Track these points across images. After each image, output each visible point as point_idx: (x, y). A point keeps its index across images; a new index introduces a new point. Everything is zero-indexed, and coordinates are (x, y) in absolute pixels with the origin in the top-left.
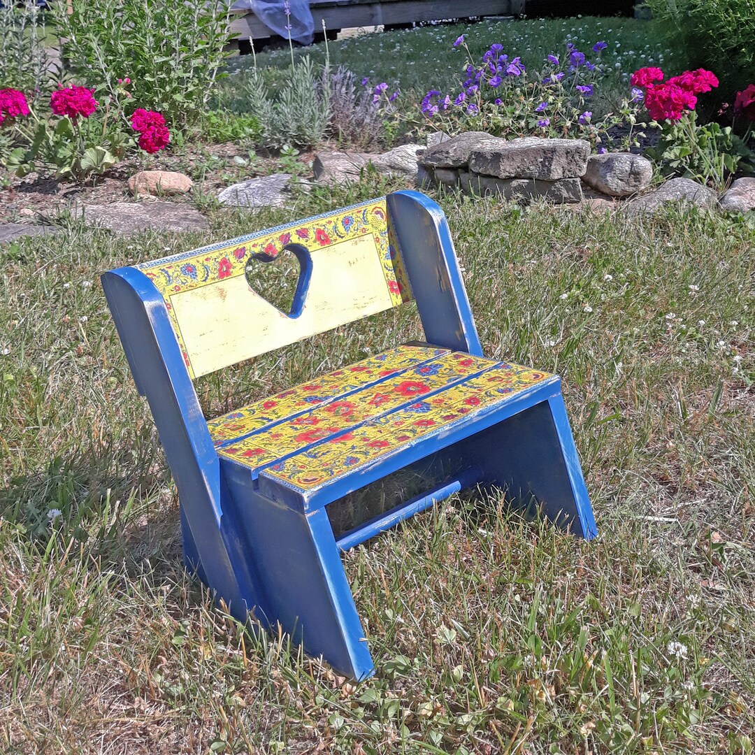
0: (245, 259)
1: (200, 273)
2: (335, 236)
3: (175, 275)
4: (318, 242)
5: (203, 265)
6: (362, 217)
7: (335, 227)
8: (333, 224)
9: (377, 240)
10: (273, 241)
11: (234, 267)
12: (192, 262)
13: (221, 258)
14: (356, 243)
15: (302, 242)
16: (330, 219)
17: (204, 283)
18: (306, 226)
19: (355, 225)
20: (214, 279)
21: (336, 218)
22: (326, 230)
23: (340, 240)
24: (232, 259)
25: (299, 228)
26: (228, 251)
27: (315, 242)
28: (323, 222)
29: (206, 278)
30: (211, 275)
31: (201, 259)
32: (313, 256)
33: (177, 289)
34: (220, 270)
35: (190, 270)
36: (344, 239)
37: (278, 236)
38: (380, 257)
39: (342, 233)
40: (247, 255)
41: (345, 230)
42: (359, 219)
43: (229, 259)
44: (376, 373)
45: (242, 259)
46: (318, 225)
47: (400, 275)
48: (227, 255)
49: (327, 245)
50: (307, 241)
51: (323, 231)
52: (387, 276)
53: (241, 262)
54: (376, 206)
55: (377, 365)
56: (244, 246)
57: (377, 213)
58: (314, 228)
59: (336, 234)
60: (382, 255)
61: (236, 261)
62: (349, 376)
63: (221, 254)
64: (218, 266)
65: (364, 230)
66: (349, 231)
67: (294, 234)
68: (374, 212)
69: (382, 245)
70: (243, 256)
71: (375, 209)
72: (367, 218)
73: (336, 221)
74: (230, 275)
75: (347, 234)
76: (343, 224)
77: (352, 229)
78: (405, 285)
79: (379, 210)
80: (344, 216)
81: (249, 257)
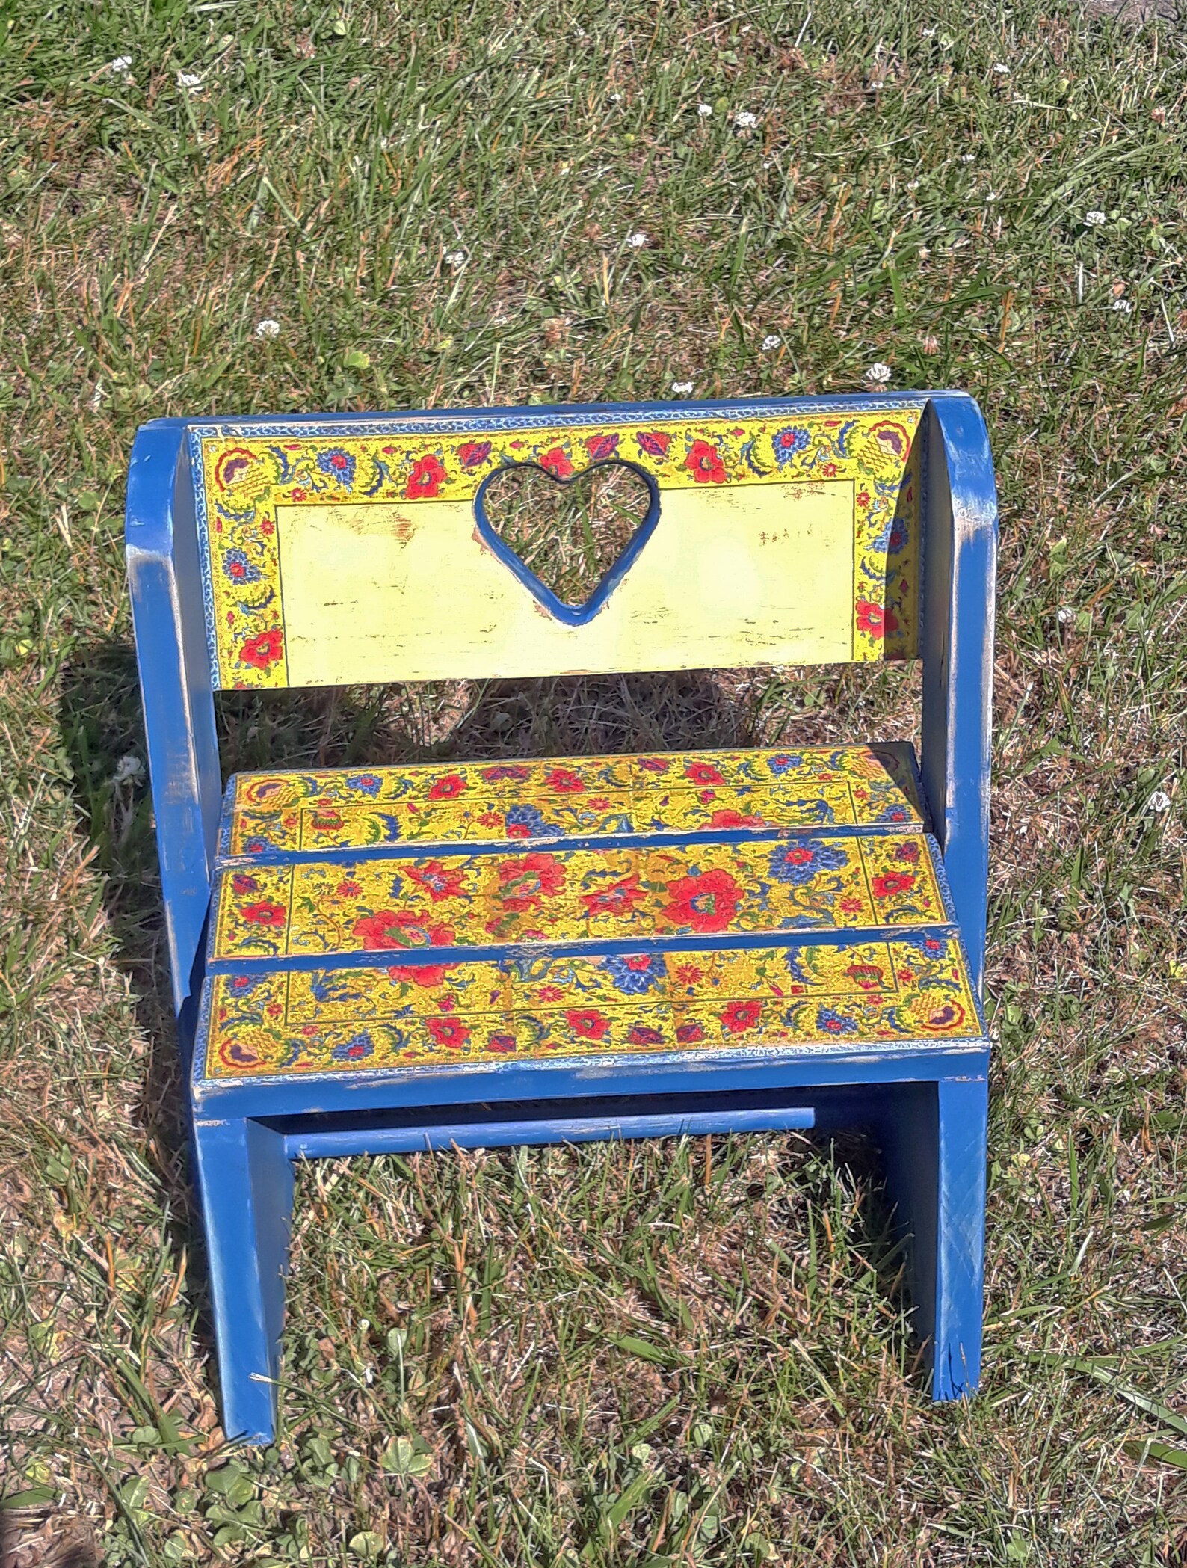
0: (485, 470)
1: (363, 475)
2: (743, 467)
3: (302, 467)
4: (690, 472)
5: (374, 459)
6: (835, 437)
7: (749, 448)
8: (745, 438)
9: (862, 499)
10: (568, 444)
11: (451, 481)
12: (351, 447)
13: (424, 454)
14: (797, 495)
15: (648, 462)
16: (742, 425)
17: (366, 499)
18: (670, 430)
19: (810, 452)
20: (392, 494)
21: (761, 425)
22: (720, 449)
23: (753, 478)
24: (451, 463)
25: (648, 430)
26: (446, 447)
27: (681, 468)
28: (720, 429)
29: (375, 489)
30: (387, 486)
31: (375, 446)
32: (665, 498)
33: (298, 497)
34: (413, 479)
35: (341, 464)
36: (766, 479)
37: (584, 436)
38: (857, 540)
39: (763, 465)
40: (490, 462)
41: (777, 459)
42: (826, 441)
43: (442, 461)
44: (714, 806)
45: (475, 468)
46: (702, 431)
47: (900, 593)
48: (439, 451)
49: (711, 483)
50: (660, 463)
51: (713, 449)
52: (861, 587)
53: (471, 474)
54: (886, 418)
55: (747, 781)
56: (490, 439)
57: (884, 436)
58: (688, 437)
59: (745, 463)
60: (864, 536)
61: (458, 468)
62: (662, 785)
63: (426, 446)
64: (410, 470)
65: (831, 470)
66: (787, 464)
67: (628, 441)
68: (876, 433)
69: (871, 514)
70: (480, 462)
71: (881, 424)
72: (849, 444)
73: (755, 432)
74: (436, 495)
75: (780, 469)
76: (773, 445)
77: (797, 461)
78: (906, 621)
79: (892, 429)
80: (785, 424)
81: (495, 466)
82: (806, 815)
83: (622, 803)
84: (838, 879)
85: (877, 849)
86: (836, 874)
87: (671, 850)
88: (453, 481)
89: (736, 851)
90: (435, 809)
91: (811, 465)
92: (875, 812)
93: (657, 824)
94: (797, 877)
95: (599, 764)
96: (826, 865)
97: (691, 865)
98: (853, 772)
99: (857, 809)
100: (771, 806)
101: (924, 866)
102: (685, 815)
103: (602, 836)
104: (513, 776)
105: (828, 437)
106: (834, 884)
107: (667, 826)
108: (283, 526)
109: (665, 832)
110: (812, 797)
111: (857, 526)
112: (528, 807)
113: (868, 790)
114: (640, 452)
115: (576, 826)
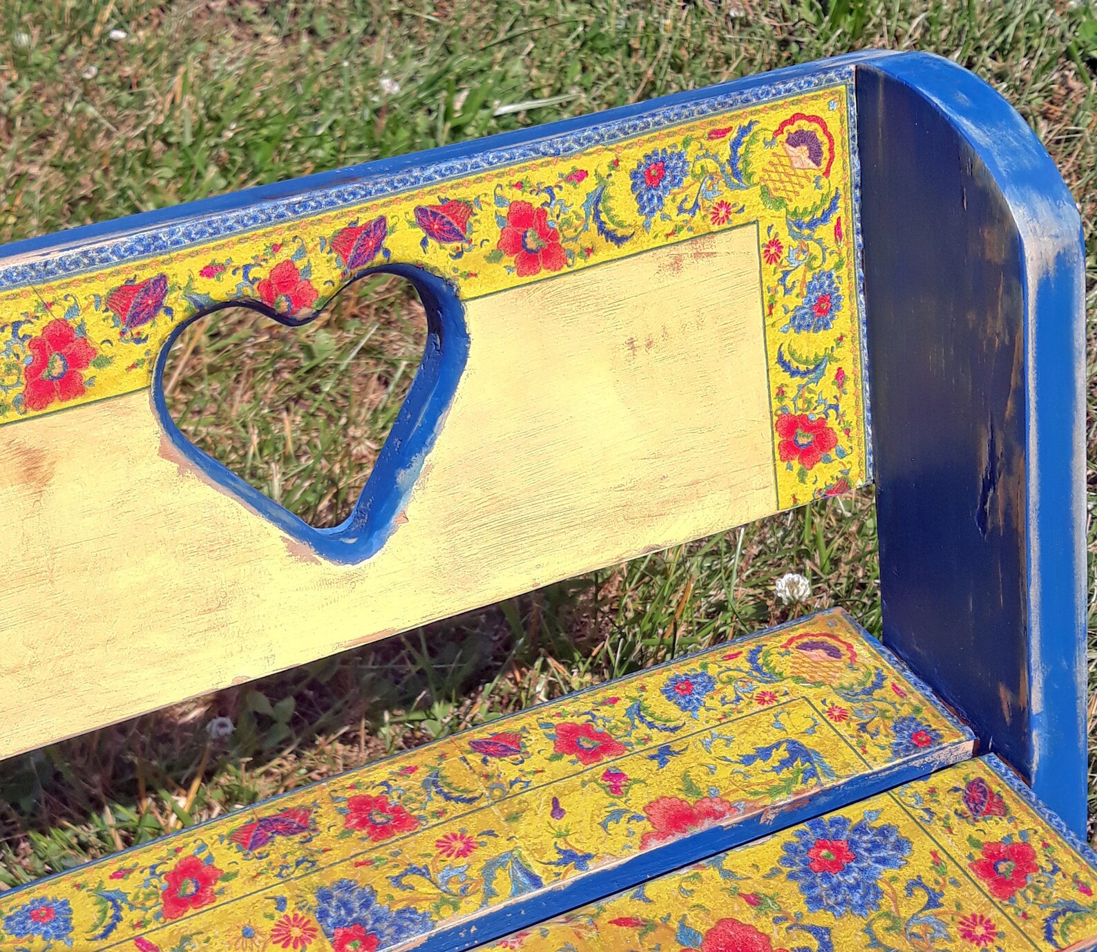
0: (159, 329)
2: (592, 235)
4: (510, 260)
6: (725, 155)
7: (597, 200)
8: (589, 184)
9: (772, 251)
10: (302, 252)
11: (106, 361)
13: (45, 320)
14: (676, 264)
15: (438, 258)
16: (581, 163)
18: (469, 193)
19: (690, 188)
21: (611, 156)
22: (553, 210)
23: (609, 251)
24: (99, 328)
25: (431, 201)
26: (84, 298)
27: (493, 258)
28: (547, 174)
32: (476, 317)
34: (33, 373)
36: (627, 248)
37: (328, 231)
38: (769, 321)
39: (620, 224)
40: (169, 311)
41: (642, 210)
42: (711, 166)
43: (81, 327)
44: (638, 798)
45: (145, 328)
46: (519, 185)
47: (835, 390)
48: (73, 310)
49: (544, 273)
50: (459, 254)
51: (542, 213)
52: (781, 393)
53: (138, 341)
54: (795, 109)
55: (659, 738)
56: (164, 269)
57: (795, 140)
58: (500, 201)
59: (593, 226)
60: (778, 311)
61: (114, 334)
62: (535, 780)
63: (48, 306)
64: (26, 356)
65: (722, 213)
66: (658, 215)
67: (403, 226)
68: (783, 137)
69: (786, 274)
70: (152, 315)
71: (791, 121)
72: (747, 163)
73: (604, 171)
74: (81, 391)
75: (646, 227)
76: (634, 186)
77: (671, 208)
78: (847, 432)
79: (805, 125)
80: (648, 149)
81: (179, 316)
82: (786, 773)
83: (490, 833)
84: (917, 883)
85: (934, 807)
86: (907, 873)
87: (622, 903)
88: (107, 361)
89: (728, 874)
90: (186, 939)
91: (692, 211)
92: (881, 739)
93: (570, 857)
94: (856, 898)
95: (412, 770)
96: (883, 861)
97: (675, 925)
98: (798, 679)
99: (854, 742)
100: (723, 773)
101: (1027, 819)
102: (604, 826)
103: (496, 906)
104: (289, 831)
105: (715, 157)
106: (921, 897)
107: (588, 857)
109: (593, 868)
110: (772, 739)
111: (767, 296)
112: (347, 887)
113: (845, 705)
114: (424, 243)
115: (444, 901)
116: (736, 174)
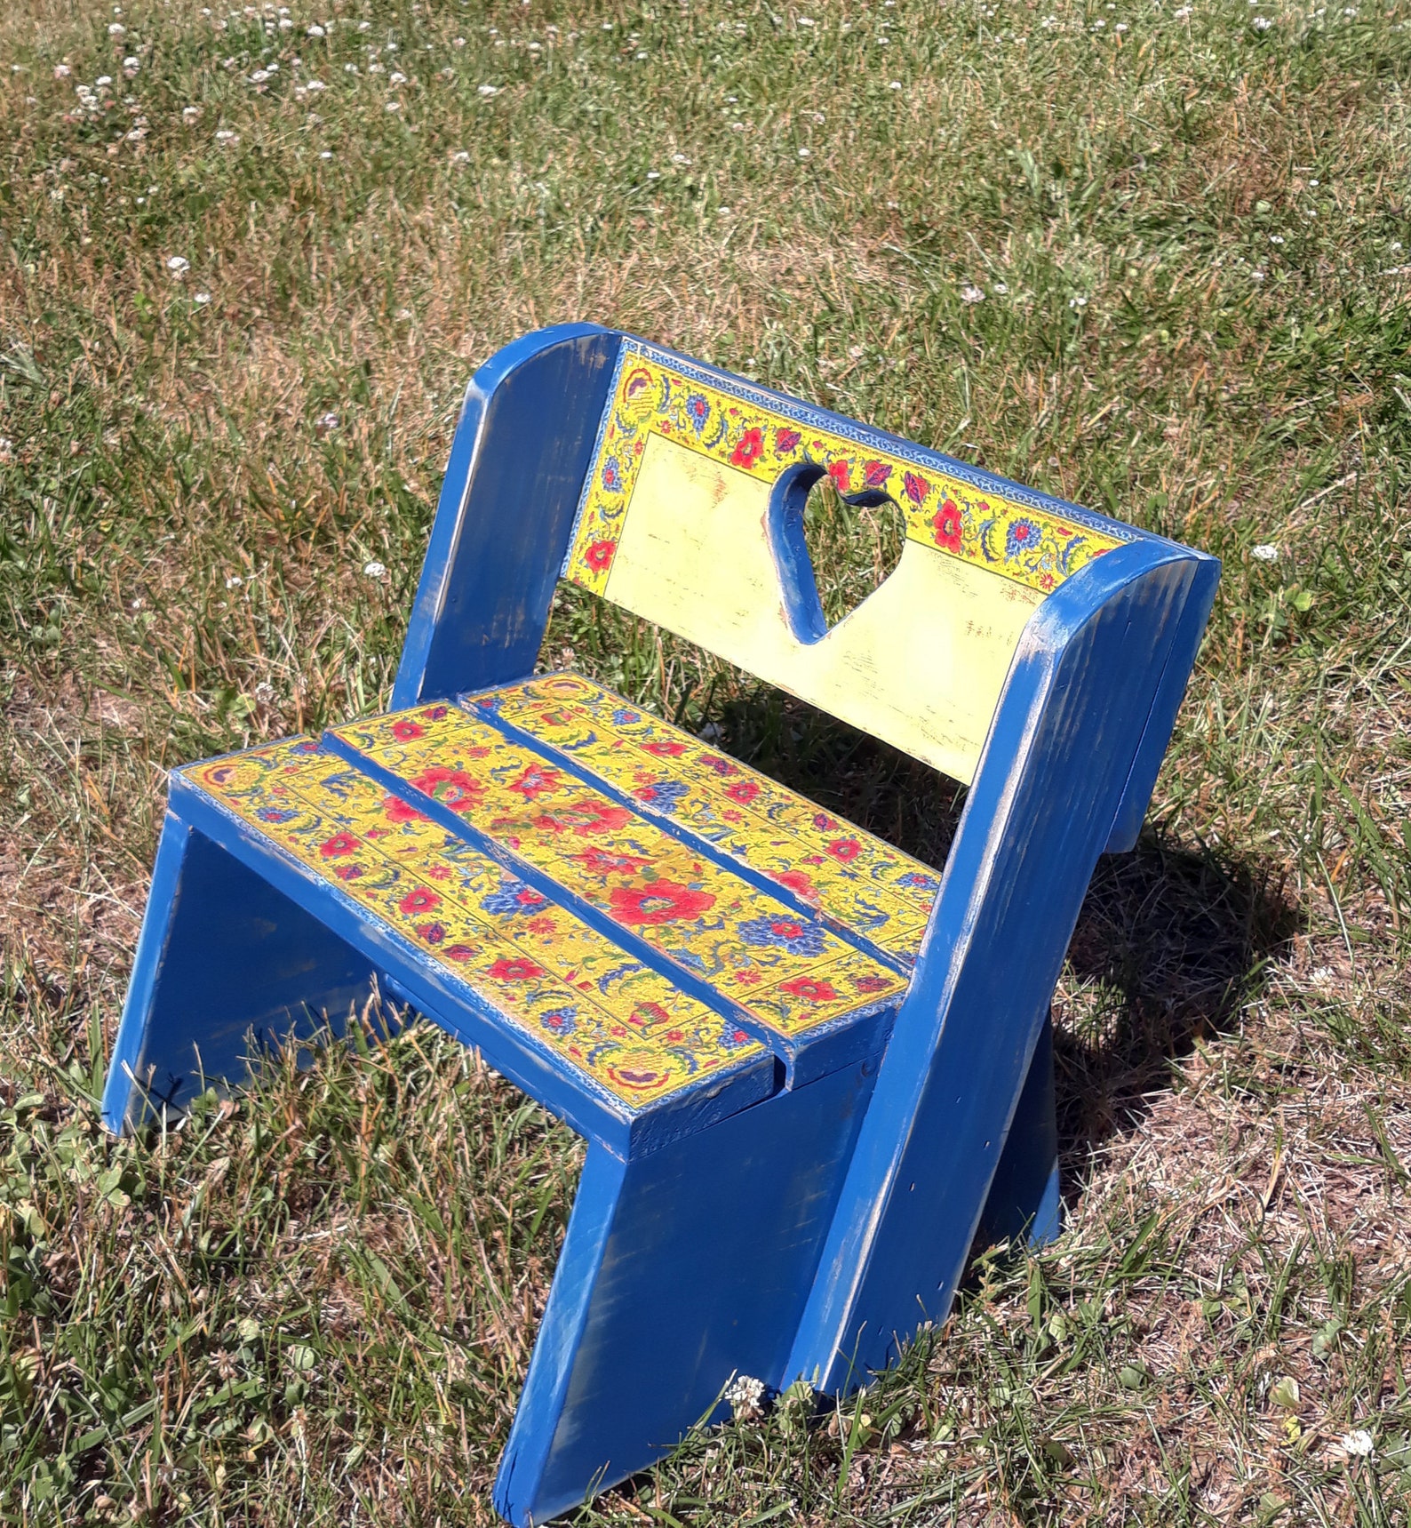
0: (789, 459)
1: (711, 427)
2: (976, 545)
3: (676, 402)
4: (934, 530)
5: (722, 417)
6: (1062, 548)
7: (988, 526)
8: (987, 515)
10: (853, 460)
11: (764, 460)
12: (711, 398)
13: (755, 425)
14: (1012, 595)
15: (906, 506)
16: (989, 501)
17: (704, 450)
18: (932, 479)
19: (1036, 555)
20: (722, 453)
21: (1004, 506)
22: (965, 518)
23: (980, 559)
24: (769, 442)
25: (915, 472)
26: (771, 424)
27: (928, 523)
28: (973, 495)
29: (714, 444)
30: (722, 445)
31: (727, 404)
33: (666, 427)
34: (740, 446)
35: (700, 409)
36: (991, 566)
37: (868, 457)
39: (994, 549)
40: (795, 453)
41: (1007, 548)
42: (1053, 549)
43: (764, 438)
45: (783, 454)
46: (956, 492)
48: (765, 427)
49: (946, 550)
50: (915, 510)
51: (959, 515)
53: (779, 459)
54: (1111, 546)
55: (865, 872)
56: (802, 431)
58: (944, 494)
59: (980, 540)
61: (773, 449)
63: (758, 419)
64: (741, 436)
65: (1048, 582)
66: (1014, 558)
67: (897, 477)
70: (789, 451)
72: (1072, 560)
73: (998, 513)
74: (750, 467)
75: (1006, 561)
76: (1009, 533)
77: (1022, 559)
80: (1025, 515)
81: (797, 459)
84: (780, 958)
85: (854, 966)
86: (786, 955)
91: (1033, 569)
96: (793, 947)
104: (718, 769)
105: (1057, 545)
108: (649, 450)
114: (903, 492)
116: (1064, 563)
